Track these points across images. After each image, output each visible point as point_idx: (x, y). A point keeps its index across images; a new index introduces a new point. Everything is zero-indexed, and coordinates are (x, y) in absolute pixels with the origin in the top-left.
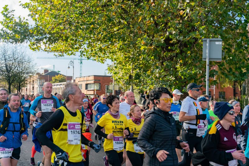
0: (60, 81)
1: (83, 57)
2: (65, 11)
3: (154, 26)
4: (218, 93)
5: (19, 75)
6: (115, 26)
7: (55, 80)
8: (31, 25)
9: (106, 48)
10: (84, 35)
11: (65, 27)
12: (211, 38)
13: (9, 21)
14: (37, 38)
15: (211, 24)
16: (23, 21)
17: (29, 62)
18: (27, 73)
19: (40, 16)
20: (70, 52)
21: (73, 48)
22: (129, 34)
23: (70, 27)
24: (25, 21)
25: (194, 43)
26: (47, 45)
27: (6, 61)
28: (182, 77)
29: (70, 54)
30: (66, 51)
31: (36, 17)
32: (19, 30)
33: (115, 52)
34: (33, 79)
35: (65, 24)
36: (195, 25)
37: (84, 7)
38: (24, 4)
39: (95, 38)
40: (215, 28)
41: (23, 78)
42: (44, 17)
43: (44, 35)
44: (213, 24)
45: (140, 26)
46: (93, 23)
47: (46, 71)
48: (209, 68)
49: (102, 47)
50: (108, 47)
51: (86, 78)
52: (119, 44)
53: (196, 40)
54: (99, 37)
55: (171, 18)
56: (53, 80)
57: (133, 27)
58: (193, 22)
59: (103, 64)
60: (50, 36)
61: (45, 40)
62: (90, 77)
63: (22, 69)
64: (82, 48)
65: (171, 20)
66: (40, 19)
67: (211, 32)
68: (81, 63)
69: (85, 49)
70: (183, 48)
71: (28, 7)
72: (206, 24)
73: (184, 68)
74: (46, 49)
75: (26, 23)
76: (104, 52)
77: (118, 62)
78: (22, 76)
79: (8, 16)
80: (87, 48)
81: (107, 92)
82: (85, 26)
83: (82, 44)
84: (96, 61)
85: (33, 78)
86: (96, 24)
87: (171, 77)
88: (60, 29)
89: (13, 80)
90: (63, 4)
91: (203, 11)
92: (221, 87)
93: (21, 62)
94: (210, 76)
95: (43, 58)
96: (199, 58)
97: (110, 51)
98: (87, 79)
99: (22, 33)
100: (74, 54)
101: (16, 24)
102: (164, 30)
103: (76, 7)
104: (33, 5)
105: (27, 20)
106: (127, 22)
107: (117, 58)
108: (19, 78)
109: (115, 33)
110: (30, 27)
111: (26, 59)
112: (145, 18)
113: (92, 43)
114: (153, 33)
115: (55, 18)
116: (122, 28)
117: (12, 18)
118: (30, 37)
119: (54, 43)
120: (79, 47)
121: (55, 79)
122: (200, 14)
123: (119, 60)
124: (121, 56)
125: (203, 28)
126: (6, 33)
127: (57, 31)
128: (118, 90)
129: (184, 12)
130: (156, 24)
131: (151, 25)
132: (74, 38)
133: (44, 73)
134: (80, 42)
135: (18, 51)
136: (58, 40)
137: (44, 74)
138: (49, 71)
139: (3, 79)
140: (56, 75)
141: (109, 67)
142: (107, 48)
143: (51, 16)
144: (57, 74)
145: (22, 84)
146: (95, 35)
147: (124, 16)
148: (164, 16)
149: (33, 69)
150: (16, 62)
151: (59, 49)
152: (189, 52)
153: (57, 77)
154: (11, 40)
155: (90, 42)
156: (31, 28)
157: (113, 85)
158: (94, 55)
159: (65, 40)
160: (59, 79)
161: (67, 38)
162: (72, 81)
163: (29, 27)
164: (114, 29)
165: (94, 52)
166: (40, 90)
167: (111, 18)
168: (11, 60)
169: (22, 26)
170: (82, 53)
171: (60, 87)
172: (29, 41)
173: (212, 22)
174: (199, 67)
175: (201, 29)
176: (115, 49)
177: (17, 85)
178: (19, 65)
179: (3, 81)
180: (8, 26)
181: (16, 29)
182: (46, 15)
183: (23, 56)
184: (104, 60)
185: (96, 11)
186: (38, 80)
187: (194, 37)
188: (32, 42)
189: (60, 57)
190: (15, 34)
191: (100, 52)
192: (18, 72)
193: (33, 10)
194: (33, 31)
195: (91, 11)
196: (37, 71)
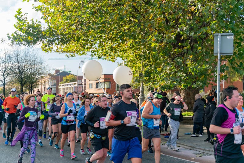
0: (71, 81)
1: (94, 57)
2: (77, 12)
3: (165, 23)
5: (31, 76)
6: (126, 25)
8: (44, 27)
9: (117, 47)
10: (95, 35)
11: (77, 28)
12: (221, 32)
13: (22, 24)
14: (49, 39)
15: (222, 19)
16: (35, 24)
19: (52, 18)
20: (81, 52)
21: (84, 48)
22: (139, 32)
23: (82, 27)
24: (38, 23)
25: (205, 38)
26: (59, 46)
27: (18, 64)
28: (193, 73)
29: (81, 54)
30: (77, 51)
31: (49, 20)
32: (32, 32)
33: (125, 51)
34: (45, 80)
35: (77, 25)
36: (206, 21)
37: (95, 7)
38: (37, 6)
39: (106, 37)
42: (57, 18)
43: (57, 36)
45: (151, 23)
46: (104, 23)
47: (57, 71)
48: (220, 62)
49: (113, 46)
52: (129, 42)
53: (207, 34)
54: (110, 36)
55: (182, 14)
56: (64, 80)
57: (144, 25)
58: (204, 17)
59: (113, 62)
60: (62, 37)
61: (57, 42)
63: (34, 71)
64: (94, 48)
65: (182, 16)
66: (53, 21)
67: (223, 27)
69: (96, 49)
70: (194, 44)
71: (40, 9)
72: (217, 19)
73: (195, 65)
74: (58, 50)
75: (39, 25)
76: (115, 51)
77: (129, 60)
78: (34, 78)
79: (21, 19)
81: (117, 90)
82: (97, 26)
83: (94, 44)
84: (107, 60)
86: (107, 23)
87: (181, 73)
88: (72, 30)
89: (25, 82)
90: (74, 6)
91: (215, 6)
92: (230, 81)
93: (33, 64)
95: (55, 59)
96: (209, 54)
97: (120, 49)
99: (35, 35)
100: (85, 54)
101: (30, 27)
102: (174, 27)
103: (88, 8)
104: (45, 7)
106: (138, 20)
107: (128, 57)
108: (31, 79)
109: (126, 31)
110: (42, 29)
111: (38, 60)
112: (156, 16)
113: (103, 42)
115: (67, 19)
116: (133, 27)
117: (26, 21)
118: (43, 38)
119: (66, 44)
120: (90, 46)
121: (66, 79)
122: (211, 9)
124: (131, 54)
125: (214, 23)
126: (19, 36)
127: (69, 32)
129: (195, 7)
130: (167, 21)
131: (161, 22)
132: (86, 38)
133: (55, 73)
134: (91, 42)
135: (31, 53)
136: (70, 41)
137: (55, 75)
138: (60, 72)
139: (16, 80)
140: (67, 76)
141: (119, 65)
142: (118, 47)
143: (63, 17)
144: (68, 74)
145: (34, 85)
146: (106, 34)
147: (135, 14)
148: (174, 12)
149: (45, 70)
150: (28, 64)
151: (71, 49)
152: (199, 48)
153: (68, 77)
154: (24, 42)
155: (101, 42)
156: (44, 30)
158: (105, 54)
159: (76, 40)
160: (70, 79)
161: (79, 38)
164: (125, 28)
165: (104, 51)
167: (123, 17)
168: (23, 62)
169: (35, 28)
170: (93, 53)
171: (70, 86)
172: (41, 43)
173: (223, 16)
175: (212, 24)
176: (125, 47)
177: (29, 86)
178: (31, 67)
179: (15, 83)
180: (21, 29)
181: (29, 32)
182: (59, 17)
183: (35, 57)
184: (114, 58)
185: (107, 10)
186: (50, 80)
187: (205, 33)
188: (44, 44)
189: (72, 57)
190: (28, 36)
191: (111, 51)
192: (30, 74)
193: (45, 13)
194: (46, 33)
195: (103, 11)
196: (49, 71)
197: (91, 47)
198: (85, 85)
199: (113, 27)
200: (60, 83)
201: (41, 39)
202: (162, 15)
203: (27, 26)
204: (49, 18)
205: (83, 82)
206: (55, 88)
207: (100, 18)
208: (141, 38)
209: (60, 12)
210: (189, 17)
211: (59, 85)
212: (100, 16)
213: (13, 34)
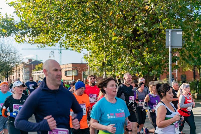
1: (62, 48)
2: (45, 8)
3: (123, 19)
4: (180, 76)
5: (7, 65)
6: (90, 20)
7: (38, 68)
8: (17, 21)
9: (82, 39)
10: (62, 29)
11: (45, 22)
12: (172, 28)
14: (22, 32)
15: (172, 17)
16: (9, 18)
17: (15, 53)
18: (14, 63)
19: (24, 12)
20: (51, 44)
21: (53, 40)
22: (101, 27)
23: (50, 21)
24: (11, 17)
25: (158, 33)
26: (31, 38)
28: (149, 63)
29: (51, 45)
30: (47, 43)
31: (21, 14)
32: (6, 25)
34: (19, 68)
35: (46, 20)
36: (159, 18)
37: (62, 4)
38: (10, 2)
39: (72, 31)
40: (176, 20)
41: (10, 67)
43: (28, 29)
44: (174, 17)
45: (111, 19)
46: (70, 18)
47: (30, 60)
48: (171, 54)
49: (78, 39)
50: (84, 39)
52: (93, 35)
53: (160, 30)
54: (75, 30)
55: (138, 12)
56: (36, 68)
57: (105, 21)
58: (157, 15)
59: (80, 53)
60: (33, 30)
61: (29, 34)
62: (68, 65)
63: (9, 60)
64: (61, 40)
65: (138, 14)
66: (24, 16)
67: (173, 24)
68: (61, 52)
70: (149, 38)
71: (13, 5)
72: (168, 17)
73: (150, 55)
74: (30, 42)
75: (12, 19)
76: (80, 43)
77: (93, 51)
78: (9, 66)
80: (65, 40)
81: (84, 78)
82: (63, 21)
83: (61, 37)
85: (19, 67)
86: (72, 18)
88: (42, 24)
89: (1, 69)
90: (44, 2)
91: (165, 6)
92: (182, 70)
93: (8, 54)
94: (172, 62)
96: (162, 46)
97: (85, 42)
98: (66, 66)
99: (9, 28)
100: (54, 45)
101: (4, 20)
102: (132, 22)
103: (56, 5)
104: (17, 3)
105: (12, 16)
106: (100, 16)
107: (92, 48)
108: (7, 67)
109: (90, 26)
111: (12, 50)
112: (115, 13)
113: (70, 35)
114: (122, 25)
115: (37, 14)
116: (96, 22)
118: (16, 31)
119: (37, 36)
122: (163, 8)
123: (93, 50)
124: (95, 46)
125: (165, 20)
127: (39, 26)
129: (149, 7)
130: (125, 18)
131: (120, 18)
132: (54, 32)
134: (59, 34)
135: (6, 43)
136: (40, 33)
137: (28, 63)
138: (33, 61)
140: (39, 64)
141: (85, 55)
143: (33, 13)
145: (10, 73)
146: (72, 28)
147: (97, 11)
148: (131, 10)
149: (19, 59)
150: (3, 53)
151: (41, 41)
152: (154, 41)
153: (40, 65)
155: (67, 35)
156: (16, 24)
157: (89, 71)
158: (72, 45)
159: (46, 33)
160: (41, 67)
161: (48, 31)
163: (14, 22)
164: (89, 23)
165: (71, 43)
166: (25, 77)
167: (86, 13)
169: (9, 22)
170: (61, 44)
172: (14, 35)
174: (163, 53)
176: (90, 40)
177: (5, 73)
178: (7, 56)
181: (4, 25)
182: (29, 12)
183: (10, 48)
184: (80, 50)
185: (73, 7)
186: (24, 68)
187: (158, 28)
188: (18, 36)
189: (42, 48)
190: (2, 29)
191: (77, 43)
192: (6, 62)
193: (18, 8)
194: (18, 26)
195: (68, 8)
196: (22, 60)
197: (59, 39)
199: (78, 22)
200: (33, 71)
203: (1, 20)
206: (28, 75)
207: (66, 14)
208: (103, 32)
209: (31, 7)
210: (144, 14)
211: (32, 72)
212: (66, 12)
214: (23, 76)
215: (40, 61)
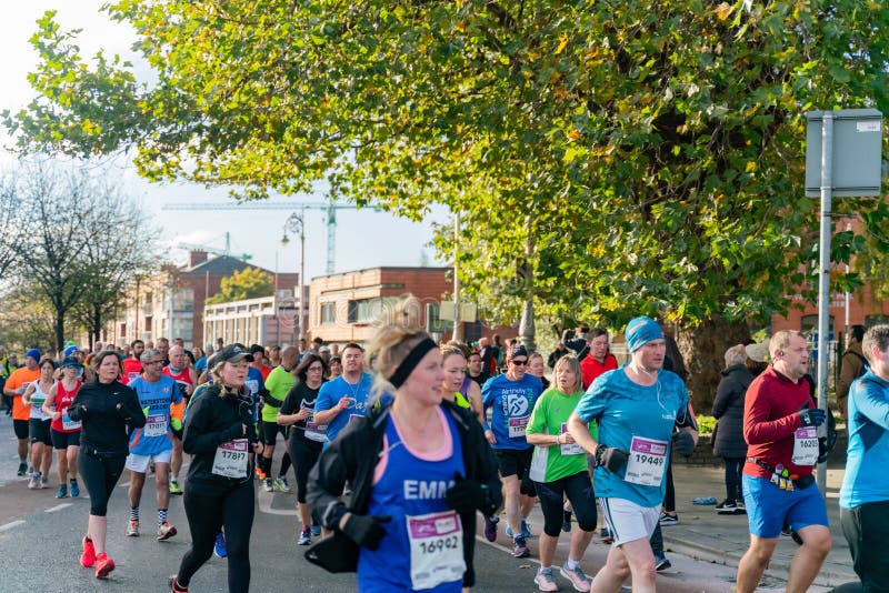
0: (251, 294)
1: (342, 200)
2: (271, 25)
3: (613, 68)
5: (97, 276)
6: (466, 75)
7: (231, 290)
8: (145, 85)
9: (429, 162)
10: (344, 115)
11: (272, 87)
12: (837, 107)
13: (60, 73)
14: (166, 130)
15: (837, 55)
16: (112, 70)
18: (127, 267)
19: (178, 48)
20: (291, 183)
21: (302, 168)
22: (518, 104)
23: (292, 83)
24: (120, 67)
25: (772, 130)
26: (205, 157)
27: (45, 224)
28: (726, 262)
29: (291, 188)
30: (276, 178)
31: (163, 54)
32: (99, 104)
33: (463, 177)
34: (149, 290)
35: (273, 76)
36: (775, 60)
37: (343, 8)
38: (115, 4)
39: (387, 124)
40: (856, 69)
41: (110, 286)
42: (194, 50)
43: (195, 120)
44: (846, 55)
45: (561, 69)
46: (379, 68)
47: (198, 256)
48: (828, 225)
49: (414, 158)
50: (436, 158)
51: (349, 277)
52: (480, 144)
53: (779, 115)
54: (401, 121)
55: (683, 35)
56: (224, 290)
57: (532, 78)
58: (767, 46)
59: (417, 222)
60: (216, 122)
61: (195, 140)
62: (365, 274)
63: (106, 254)
64: (339, 166)
65: (684, 42)
66: (179, 60)
67: (841, 85)
68: (332, 220)
69: (350, 169)
70: (727, 151)
71: (130, 15)
72: (820, 56)
73: (733, 228)
74: (200, 174)
75: (126, 76)
76: (422, 178)
77: (476, 212)
78: (108, 280)
79: (56, 52)
80: (354, 165)
81: (432, 332)
82: (349, 82)
83: (338, 150)
84: (389, 214)
85: (147, 284)
86: (389, 68)
87: (682, 263)
88: (255, 94)
89: (72, 297)
91: (808, 3)
92: (874, 296)
93: (102, 227)
94: (833, 257)
95: (187, 209)
96: (789, 188)
97: (443, 171)
98: (356, 281)
99: (111, 116)
100: (305, 190)
101: (90, 82)
102: (653, 84)
103: (316, 10)
104: (149, 6)
105: (127, 64)
106: (511, 58)
107: (473, 199)
108: (97, 286)
109: (464, 101)
110: (139, 93)
111: (122, 212)
112: (580, 40)
113: (377, 143)
114: (610, 94)
115: (235, 53)
116: (492, 83)
117: (74, 58)
118: (140, 127)
119: (233, 150)
120: (326, 159)
121: (234, 287)
122: (795, 15)
123: (478, 207)
124: (484, 188)
125: (808, 70)
126: (48, 118)
127: (244, 104)
128: (473, 320)
129: (732, 8)
130: (624, 62)
131: (601, 65)
132: (308, 128)
133: (189, 264)
134: (330, 141)
135: (94, 183)
136: (246, 137)
137: (189, 269)
138: (211, 257)
139: (37, 291)
140: (236, 272)
141: (439, 232)
142: (432, 163)
143: (219, 47)
144: (242, 266)
145: (107, 310)
146: (387, 111)
147: (503, 35)
148: (652, 28)
149: (150, 251)
150: (83, 226)
151: (249, 171)
152: (751, 166)
153: (239, 278)
154: (67, 143)
155: (366, 142)
156: (143, 96)
157: (455, 302)
158: (384, 189)
159: (272, 135)
160: (246, 286)
161: (280, 128)
162: (298, 292)
163: (135, 90)
164: (460, 87)
165: (382, 177)
166: (174, 330)
167: (451, 45)
168: (65, 220)
169: (111, 87)
170: (338, 184)
171: (250, 315)
172: (134, 146)
173: (843, 43)
174: (792, 220)
175: (799, 73)
176: (463, 163)
177: (89, 312)
178: (97, 238)
179: (34, 299)
180: (56, 92)
181: (88, 101)
182: (201, 45)
183: (112, 202)
184: (420, 207)
185: (392, 19)
186: (169, 291)
187: (772, 107)
188: (148, 148)
189: (254, 200)
190: (83, 120)
191: (408, 177)
192: (93, 265)
193: (150, 27)
194: (152, 105)
195: (373, 21)
196: (165, 256)
197: (330, 161)
198: (307, 308)
199: (413, 85)
200: (210, 303)
201: (135, 131)
202: (606, 39)
203: (77, 80)
204: (166, 47)
205: (297, 300)
206: (187, 319)
207: (363, 50)
208: (524, 126)
209: (208, 22)
210: (708, 45)
211: (206, 308)
212: (361, 42)
213: (23, 112)
214: (163, 327)
215: (242, 260)
